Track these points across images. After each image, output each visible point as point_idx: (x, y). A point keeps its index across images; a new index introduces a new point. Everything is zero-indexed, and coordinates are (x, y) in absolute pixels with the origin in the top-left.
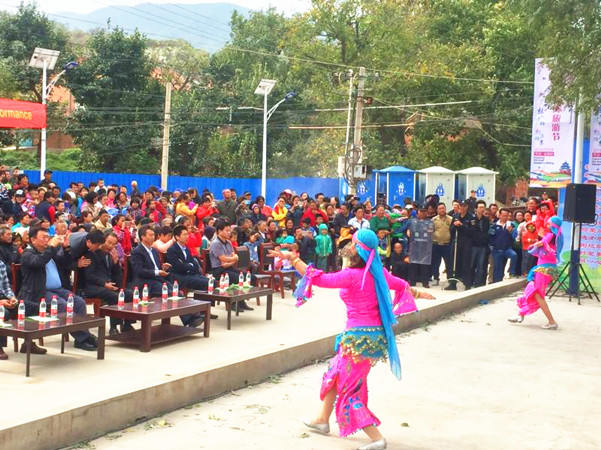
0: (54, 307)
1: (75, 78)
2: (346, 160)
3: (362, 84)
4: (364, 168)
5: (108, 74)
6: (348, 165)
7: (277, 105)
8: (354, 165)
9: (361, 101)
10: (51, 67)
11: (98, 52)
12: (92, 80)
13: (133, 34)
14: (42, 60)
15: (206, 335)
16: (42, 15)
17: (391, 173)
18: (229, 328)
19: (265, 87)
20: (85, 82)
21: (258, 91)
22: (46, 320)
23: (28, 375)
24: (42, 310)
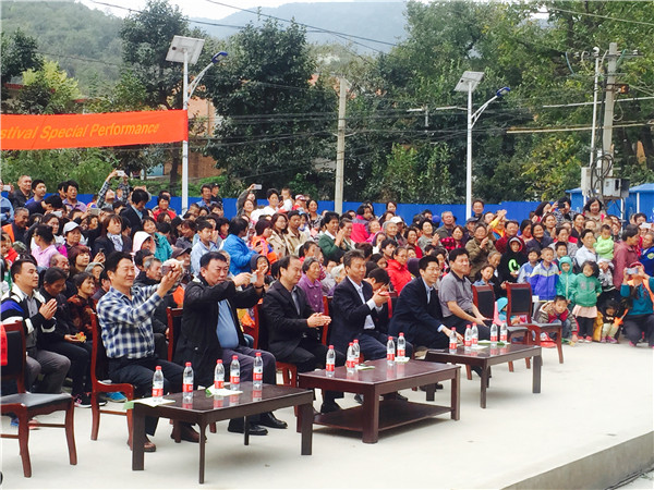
0: (234, 373)
1: (217, 84)
2: (593, 172)
3: (612, 66)
4: (617, 182)
5: (259, 77)
6: (595, 179)
7: (486, 105)
8: (602, 179)
9: (613, 90)
10: (194, 61)
11: (245, 49)
12: (239, 86)
13: (289, 25)
14: (182, 51)
15: (454, 417)
16: (174, 8)
17: (643, 194)
18: (484, 407)
19: (470, 81)
20: (231, 89)
21: (459, 87)
22: (224, 392)
23: (202, 481)
24: (219, 377)
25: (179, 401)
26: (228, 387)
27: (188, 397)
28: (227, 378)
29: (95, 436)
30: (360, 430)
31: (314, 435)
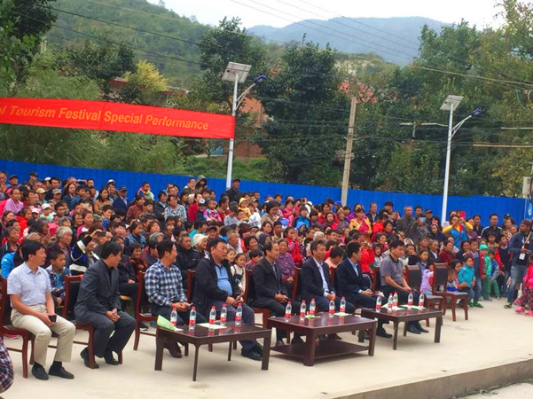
0: (223, 315)
1: (266, 91)
2: (532, 181)
5: (297, 87)
7: (462, 122)
10: (243, 80)
13: (324, 48)
14: (234, 74)
15: (371, 354)
18: (395, 349)
21: (444, 107)
22: (216, 327)
23: (194, 380)
24: (212, 317)
25: (186, 330)
26: (219, 324)
27: (191, 328)
28: (218, 318)
29: (136, 348)
30: (302, 357)
31: (270, 358)
